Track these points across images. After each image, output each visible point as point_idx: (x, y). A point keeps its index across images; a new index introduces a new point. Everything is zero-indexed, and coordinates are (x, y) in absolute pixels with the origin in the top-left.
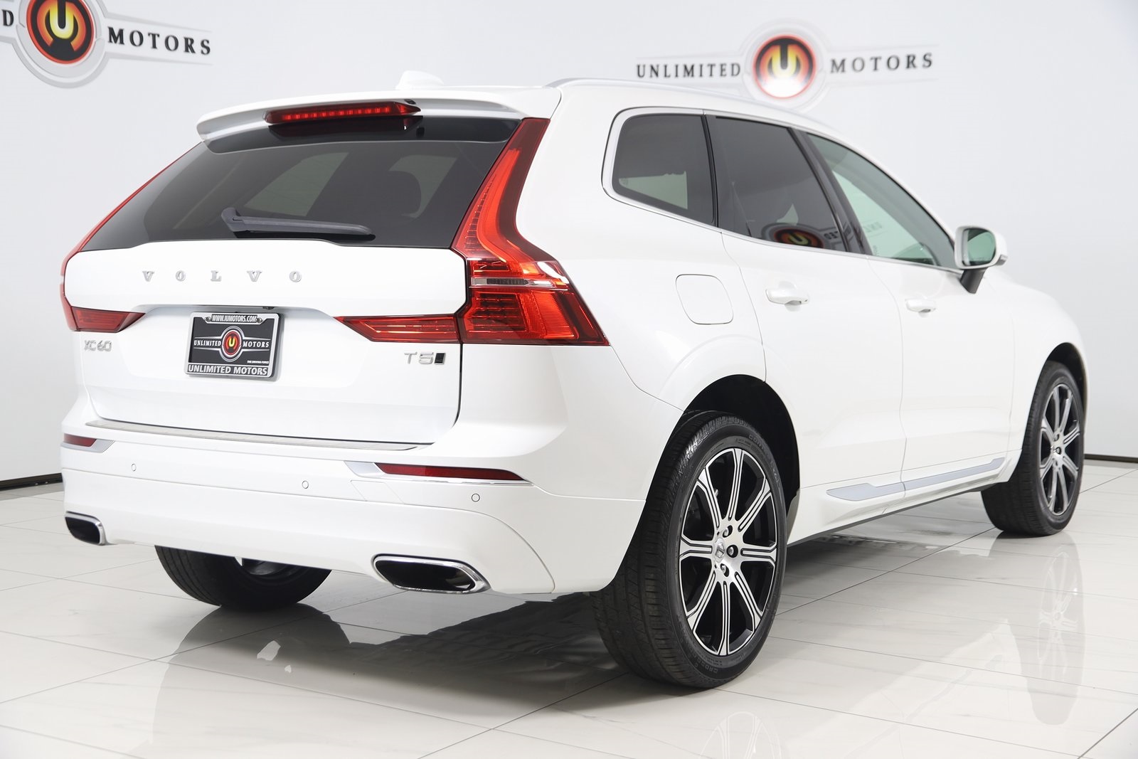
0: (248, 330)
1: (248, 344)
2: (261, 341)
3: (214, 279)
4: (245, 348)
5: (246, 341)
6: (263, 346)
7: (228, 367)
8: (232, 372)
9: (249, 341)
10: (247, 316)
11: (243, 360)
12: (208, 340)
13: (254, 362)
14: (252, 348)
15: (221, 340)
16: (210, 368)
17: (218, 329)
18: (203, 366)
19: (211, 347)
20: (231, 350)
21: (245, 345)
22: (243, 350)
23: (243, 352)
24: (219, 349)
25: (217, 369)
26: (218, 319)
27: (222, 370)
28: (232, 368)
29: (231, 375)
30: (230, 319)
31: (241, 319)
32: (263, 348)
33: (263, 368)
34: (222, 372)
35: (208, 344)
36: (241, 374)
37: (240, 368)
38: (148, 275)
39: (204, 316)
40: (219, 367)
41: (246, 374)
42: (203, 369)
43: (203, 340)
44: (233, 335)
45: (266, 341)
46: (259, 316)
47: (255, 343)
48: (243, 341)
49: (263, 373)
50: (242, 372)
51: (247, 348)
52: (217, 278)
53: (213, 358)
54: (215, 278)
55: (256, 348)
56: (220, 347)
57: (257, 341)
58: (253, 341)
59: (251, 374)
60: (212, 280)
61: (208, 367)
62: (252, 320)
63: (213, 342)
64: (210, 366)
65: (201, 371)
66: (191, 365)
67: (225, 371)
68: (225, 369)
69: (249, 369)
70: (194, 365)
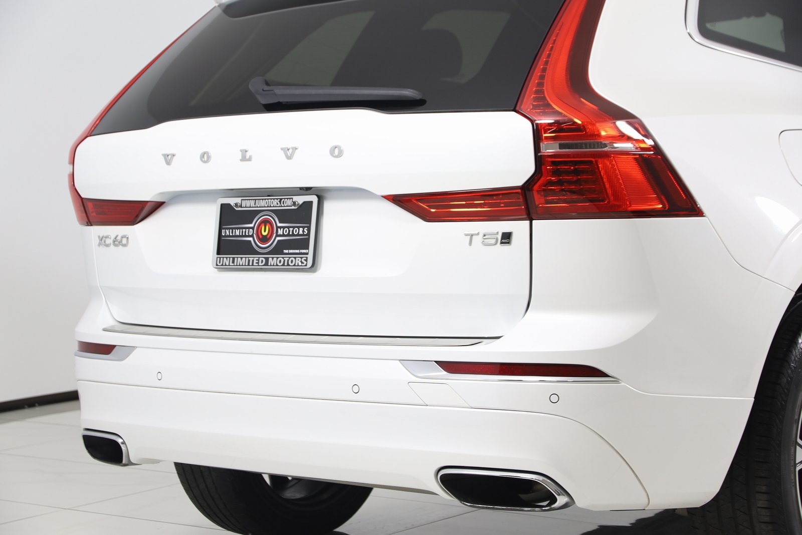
0: (284, 215)
1: (283, 231)
2: (299, 227)
3: (244, 159)
4: (280, 236)
5: (280, 227)
6: (301, 232)
7: (262, 258)
8: (266, 264)
9: (284, 228)
10: (281, 199)
11: (278, 249)
12: (238, 228)
13: (291, 251)
14: (288, 235)
15: (253, 228)
16: (241, 260)
17: (248, 216)
18: (234, 259)
19: (242, 236)
20: (264, 239)
21: (280, 232)
22: (278, 238)
23: (279, 241)
24: (251, 239)
25: (249, 261)
26: (249, 204)
27: (255, 261)
28: (267, 259)
29: (266, 267)
30: (262, 204)
31: (274, 203)
32: (301, 235)
33: (301, 258)
34: (255, 264)
35: (238, 233)
36: (277, 265)
37: (275, 259)
38: (168, 159)
39: (232, 201)
40: (251, 259)
41: (283, 265)
42: (233, 262)
43: (232, 229)
44: (265, 222)
45: (304, 227)
46: (296, 198)
47: (291, 229)
48: (277, 227)
49: (302, 263)
50: (279, 264)
51: (283, 235)
52: (247, 157)
53: (244, 248)
54: (245, 157)
55: (293, 235)
56: (252, 236)
57: (294, 227)
58: (288, 227)
59: (288, 265)
60: (242, 160)
61: (239, 259)
62: (288, 204)
63: (244, 230)
64: (242, 258)
65: (231, 264)
66: (220, 258)
67: (258, 263)
68: (258, 260)
69: (286, 259)
70: (223, 258)
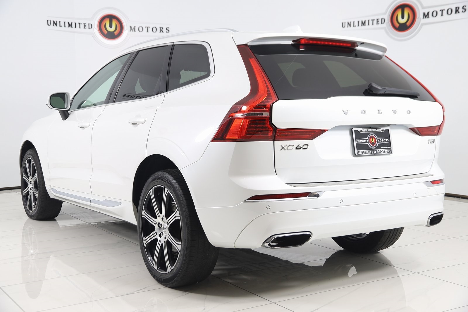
0: (378, 134)
1: (380, 140)
2: (385, 139)
3: (379, 113)
4: (379, 142)
5: (378, 139)
6: (386, 141)
7: (375, 151)
8: (377, 153)
9: (380, 139)
10: (377, 129)
11: (379, 147)
12: (362, 140)
13: (384, 148)
14: (382, 142)
15: (368, 140)
16: (367, 152)
17: (366, 135)
18: (364, 151)
19: (364, 143)
20: (373, 144)
21: (379, 141)
22: (378, 143)
23: (379, 144)
24: (368, 144)
25: (370, 152)
26: (365, 130)
27: (372, 152)
28: (377, 151)
30: (370, 130)
31: (375, 130)
32: (386, 142)
33: (389, 150)
34: (372, 153)
35: (362, 142)
36: (381, 153)
39: (359, 129)
40: (371, 151)
41: (383, 153)
42: (364, 153)
43: (360, 140)
44: (372, 137)
45: (387, 139)
46: (382, 128)
47: (382, 140)
48: (377, 139)
49: (390, 151)
51: (380, 142)
52: (381, 113)
53: (366, 148)
54: (380, 113)
55: (383, 142)
56: (368, 143)
57: (384, 139)
58: (381, 139)
59: (385, 153)
60: (378, 114)
61: (366, 151)
62: (380, 130)
63: (364, 140)
64: (367, 151)
65: (363, 154)
66: (359, 151)
67: (373, 153)
68: (373, 151)
69: (384, 151)
70: (360, 151)
